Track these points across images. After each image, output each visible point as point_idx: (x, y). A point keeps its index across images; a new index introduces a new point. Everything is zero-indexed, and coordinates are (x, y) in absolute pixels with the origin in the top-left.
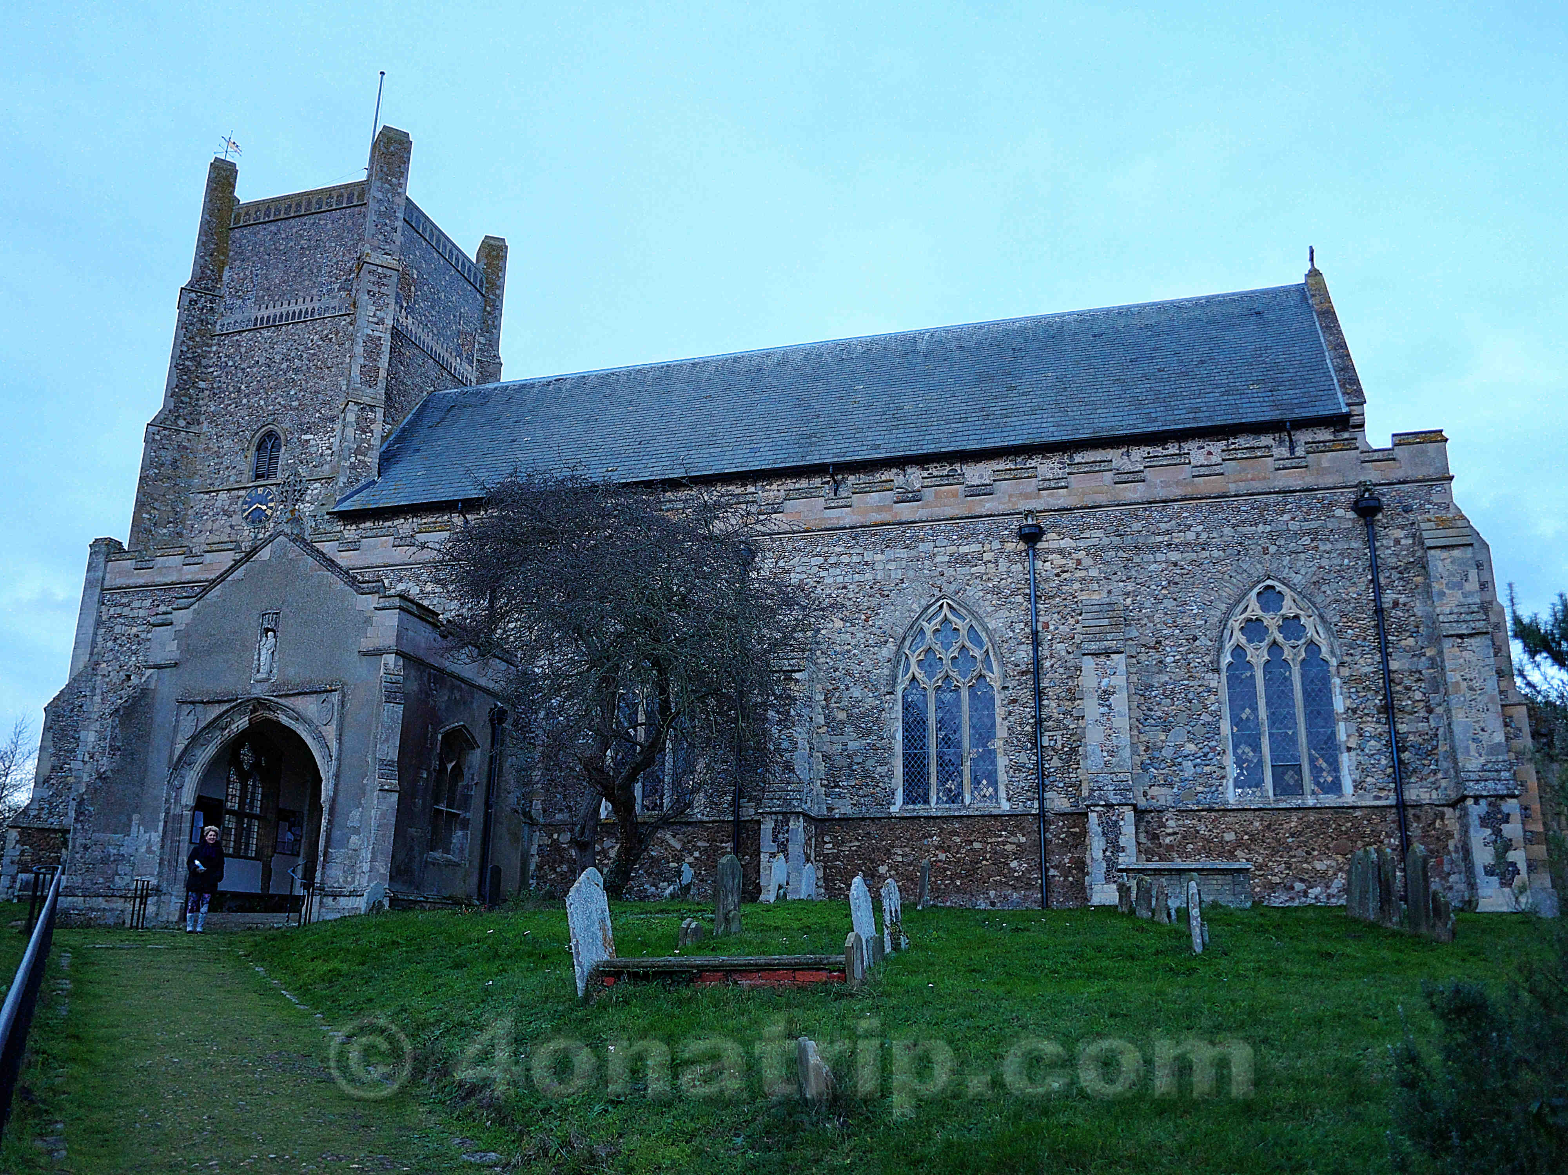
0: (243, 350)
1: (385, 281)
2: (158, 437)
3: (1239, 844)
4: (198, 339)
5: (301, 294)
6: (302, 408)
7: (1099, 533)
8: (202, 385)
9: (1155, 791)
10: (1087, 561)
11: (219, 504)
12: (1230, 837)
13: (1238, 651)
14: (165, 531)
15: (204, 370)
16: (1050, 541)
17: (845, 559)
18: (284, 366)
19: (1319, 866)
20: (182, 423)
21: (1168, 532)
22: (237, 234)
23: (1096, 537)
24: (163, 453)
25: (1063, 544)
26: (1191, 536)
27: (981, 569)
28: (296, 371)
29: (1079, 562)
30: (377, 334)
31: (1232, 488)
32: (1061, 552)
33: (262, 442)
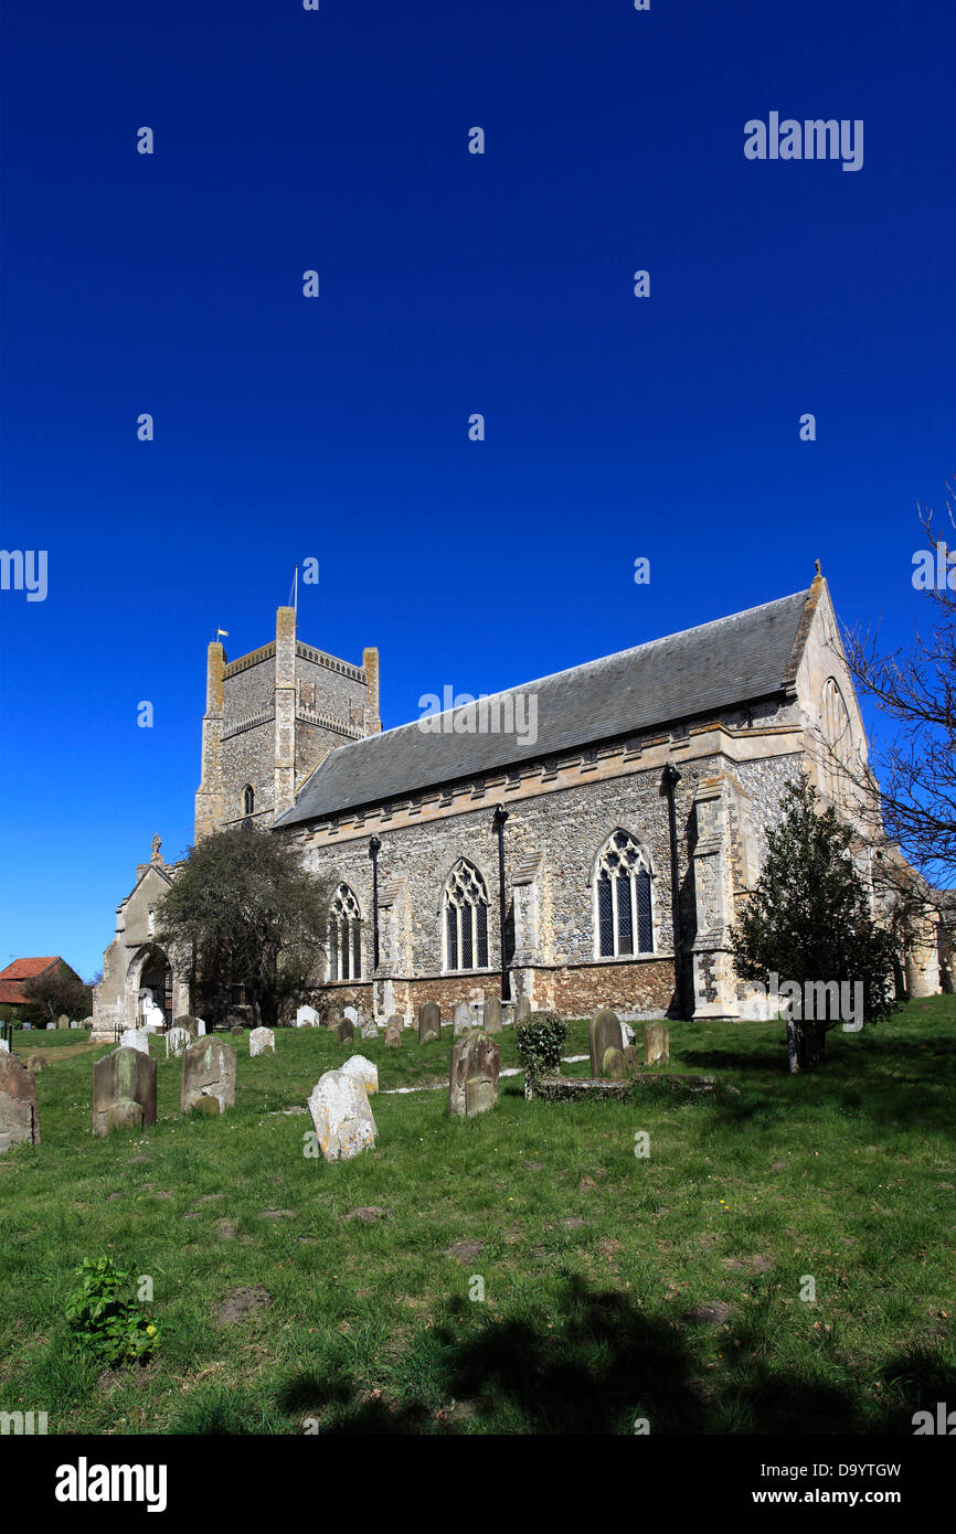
0: (235, 745)
1: (288, 696)
2: (201, 799)
3: (599, 983)
4: (213, 744)
5: (255, 710)
6: (260, 773)
7: (535, 812)
9: (560, 956)
10: (529, 829)
12: (594, 979)
13: (604, 873)
15: (218, 759)
16: (512, 819)
17: (419, 841)
18: (251, 751)
19: (638, 993)
20: (212, 790)
21: (568, 807)
22: (225, 682)
23: (534, 815)
24: (204, 807)
25: (517, 820)
26: (580, 807)
27: (480, 839)
28: (256, 753)
29: (525, 830)
30: (286, 727)
31: (602, 776)
32: (517, 825)
33: (247, 794)
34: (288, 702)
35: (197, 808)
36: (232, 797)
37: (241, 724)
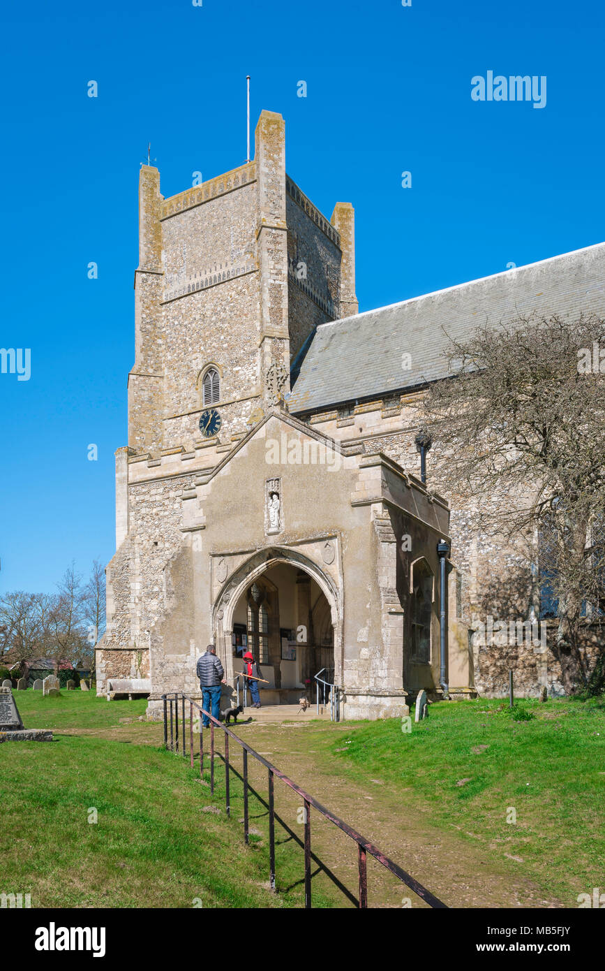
0: (183, 311)
1: (278, 239)
2: (136, 382)
4: (152, 308)
5: (218, 262)
6: (231, 348)
8: (160, 341)
11: (183, 425)
14: (151, 448)
15: (159, 330)
18: (214, 319)
20: (151, 371)
22: (166, 223)
24: (142, 393)
28: (223, 321)
30: (277, 282)
33: (206, 377)
34: (279, 247)
35: (132, 393)
36: (182, 381)
37: (194, 281)
